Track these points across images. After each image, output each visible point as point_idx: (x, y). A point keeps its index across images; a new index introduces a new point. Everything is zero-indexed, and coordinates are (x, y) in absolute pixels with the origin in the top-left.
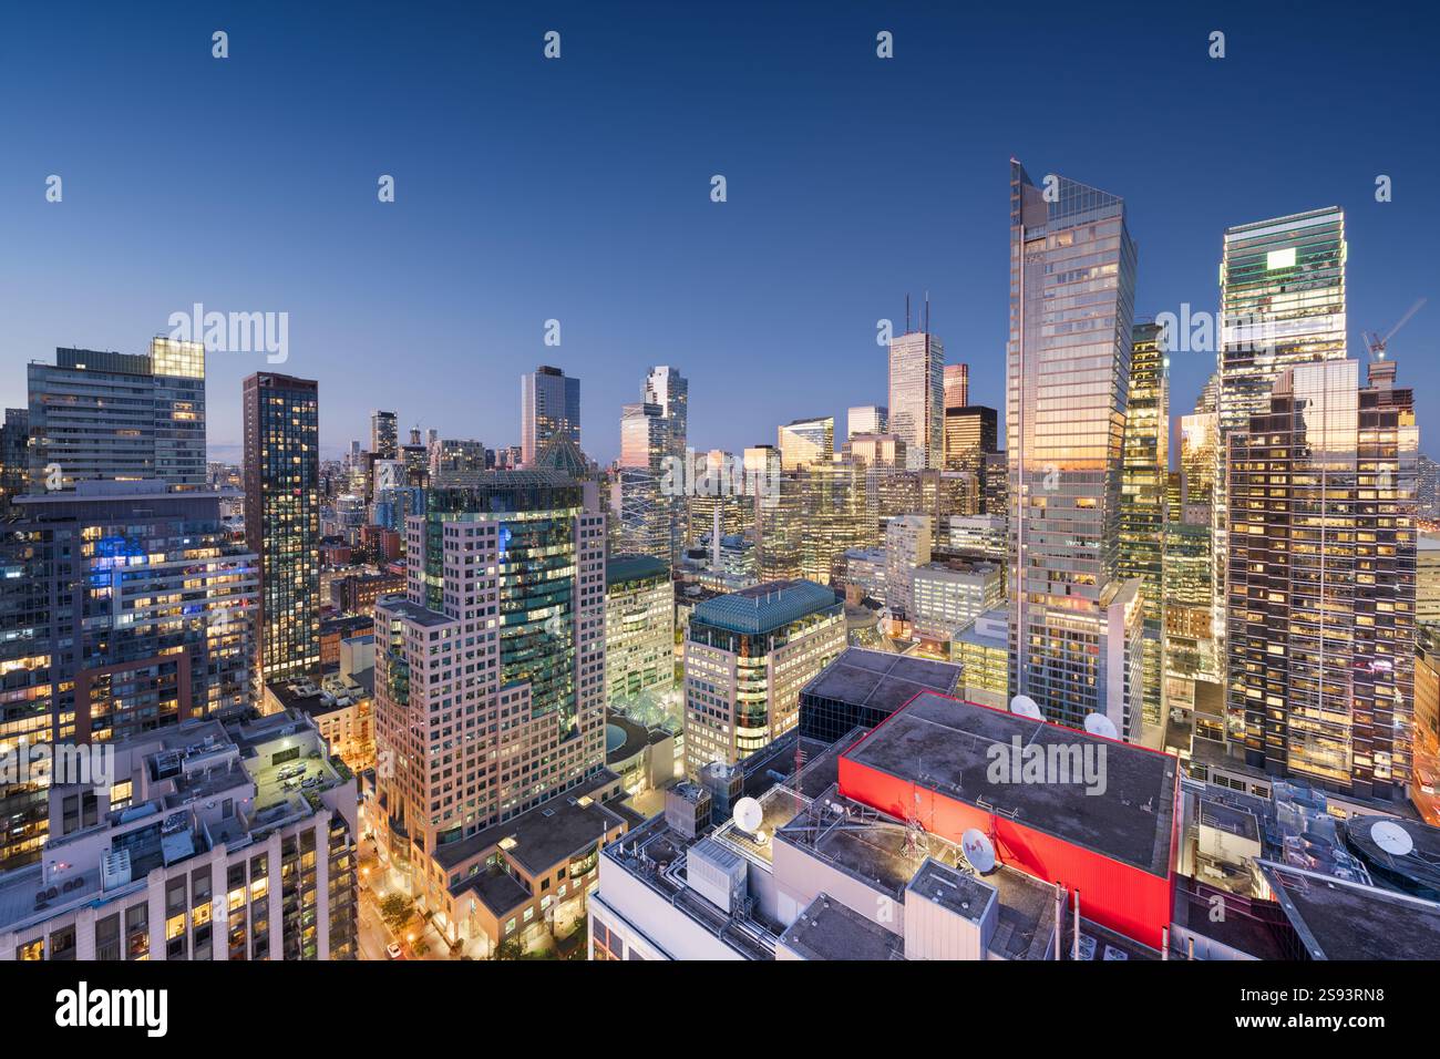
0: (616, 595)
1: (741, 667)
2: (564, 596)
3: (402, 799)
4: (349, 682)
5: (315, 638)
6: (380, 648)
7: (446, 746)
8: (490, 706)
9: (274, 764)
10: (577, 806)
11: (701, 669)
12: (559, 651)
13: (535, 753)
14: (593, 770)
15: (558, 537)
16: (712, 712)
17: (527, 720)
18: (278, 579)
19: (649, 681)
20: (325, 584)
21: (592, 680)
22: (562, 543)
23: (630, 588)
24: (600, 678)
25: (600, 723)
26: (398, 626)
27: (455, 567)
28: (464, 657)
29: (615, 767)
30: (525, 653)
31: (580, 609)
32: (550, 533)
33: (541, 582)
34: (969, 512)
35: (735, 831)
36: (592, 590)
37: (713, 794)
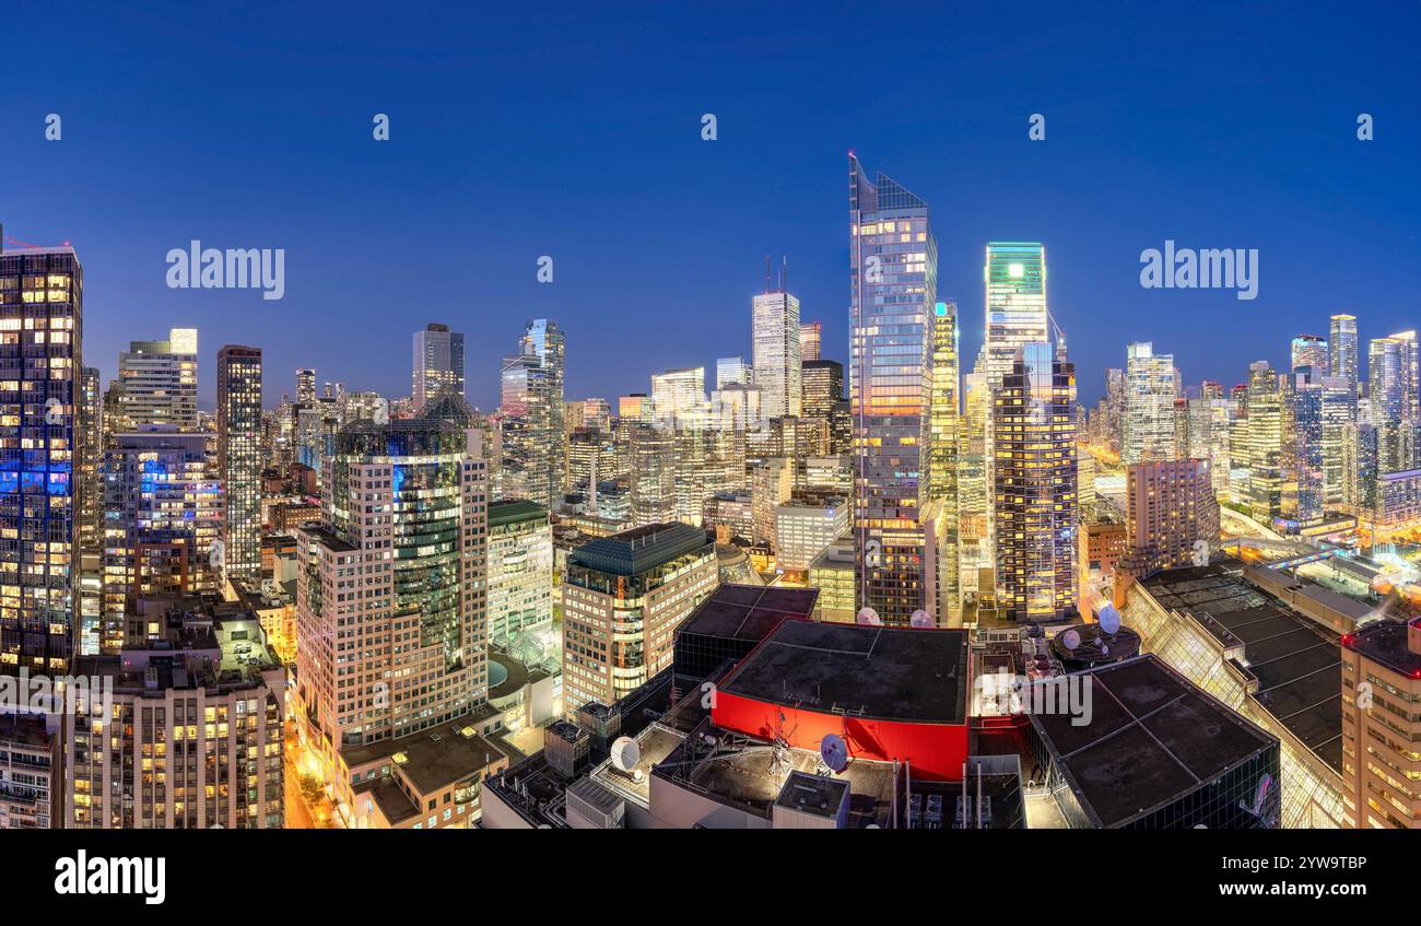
0: (497, 537)
1: (617, 609)
2: (450, 535)
3: (316, 695)
4: (279, 589)
5: (258, 549)
6: (302, 564)
7: (350, 658)
8: (386, 629)
9: (233, 639)
10: (461, 735)
11: (579, 611)
12: (445, 587)
13: (423, 679)
14: (476, 703)
15: (444, 480)
16: (589, 653)
17: (417, 648)
18: (236, 499)
19: (528, 621)
20: (265, 508)
21: (475, 617)
22: (448, 486)
23: (510, 531)
24: (483, 615)
25: (483, 658)
26: (314, 548)
27: (359, 503)
28: (364, 583)
29: (497, 703)
30: (415, 585)
31: (464, 548)
32: (435, 475)
33: (429, 522)
34: (822, 453)
35: (613, 770)
36: (475, 532)
37: (591, 734)
